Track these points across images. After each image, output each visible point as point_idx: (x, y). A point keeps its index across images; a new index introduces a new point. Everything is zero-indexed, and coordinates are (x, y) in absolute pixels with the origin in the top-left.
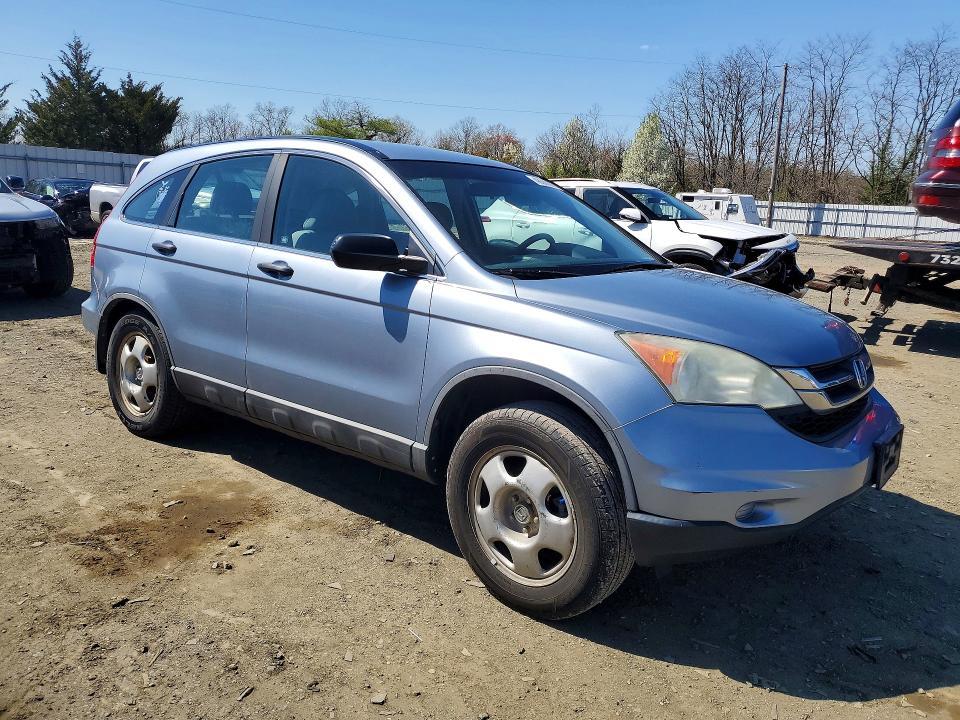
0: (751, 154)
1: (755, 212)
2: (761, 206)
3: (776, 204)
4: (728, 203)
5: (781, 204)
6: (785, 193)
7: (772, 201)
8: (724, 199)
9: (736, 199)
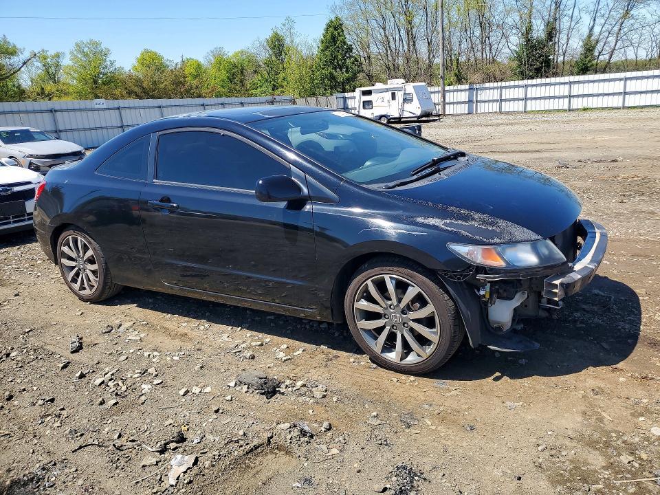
0: (422, 47)
1: (429, 99)
2: (435, 92)
3: (447, 88)
4: (402, 93)
5: (451, 88)
6: (453, 78)
7: (444, 85)
8: (399, 89)
9: (410, 88)
